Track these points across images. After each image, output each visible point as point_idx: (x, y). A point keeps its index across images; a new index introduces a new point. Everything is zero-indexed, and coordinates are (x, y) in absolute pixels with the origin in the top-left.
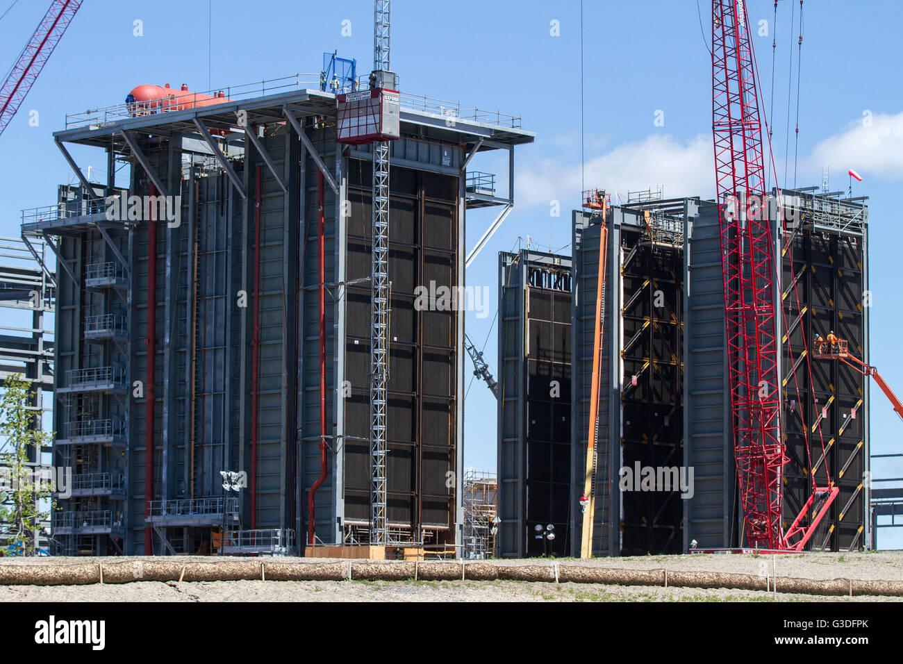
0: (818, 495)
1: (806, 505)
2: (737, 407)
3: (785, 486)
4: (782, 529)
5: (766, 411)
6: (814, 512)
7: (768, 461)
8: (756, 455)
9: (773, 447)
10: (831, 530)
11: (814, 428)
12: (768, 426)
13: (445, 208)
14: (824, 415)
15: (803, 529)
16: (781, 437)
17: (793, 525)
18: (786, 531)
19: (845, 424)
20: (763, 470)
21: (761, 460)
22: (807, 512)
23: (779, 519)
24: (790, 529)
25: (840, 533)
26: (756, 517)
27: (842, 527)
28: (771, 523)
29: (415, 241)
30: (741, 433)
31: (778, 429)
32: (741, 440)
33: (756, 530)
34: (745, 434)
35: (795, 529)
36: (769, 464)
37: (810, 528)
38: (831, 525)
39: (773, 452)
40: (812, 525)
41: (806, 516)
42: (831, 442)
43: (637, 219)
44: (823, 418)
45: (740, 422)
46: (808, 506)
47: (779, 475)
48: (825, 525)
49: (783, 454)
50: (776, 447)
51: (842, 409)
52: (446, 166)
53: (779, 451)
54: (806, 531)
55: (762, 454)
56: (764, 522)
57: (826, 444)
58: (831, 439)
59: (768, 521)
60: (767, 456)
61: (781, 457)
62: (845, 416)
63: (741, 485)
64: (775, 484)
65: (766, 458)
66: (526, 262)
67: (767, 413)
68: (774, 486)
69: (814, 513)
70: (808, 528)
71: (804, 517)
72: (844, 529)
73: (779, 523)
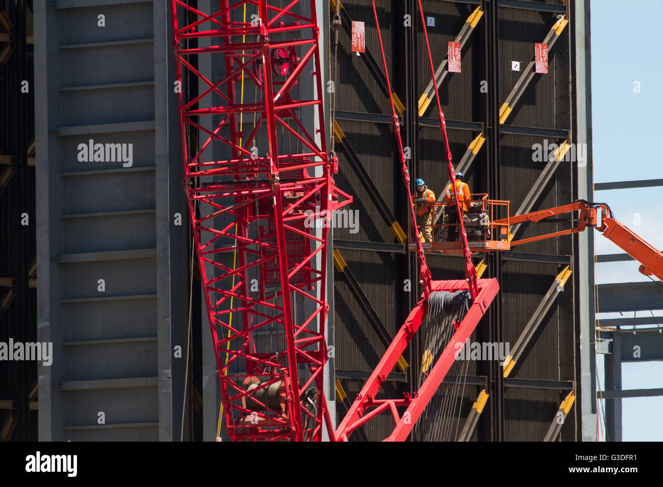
0: (436, 304)
1: (401, 333)
2: (194, 43)
3: (339, 276)
4: (331, 406)
5: (279, 54)
6: (427, 353)
7: (285, 202)
8: (251, 185)
9: (301, 161)
10: (480, 405)
11: (424, 103)
12: (285, 99)
14: (455, 65)
15: (392, 402)
16: (322, 131)
17: (363, 393)
18: (341, 412)
19: (518, 89)
20: (272, 232)
21: (265, 201)
22: (405, 354)
23: (321, 373)
24: (356, 404)
25: (508, 416)
26: (252, 369)
27: (511, 396)
28: (295, 387)
30: (205, 121)
31: (316, 107)
32: (206, 141)
33: (252, 407)
34: (216, 123)
35: (368, 405)
36: (290, 210)
37: (414, 403)
38: (479, 392)
39: (299, 176)
40: (421, 391)
41: (404, 365)
42: (476, 145)
44: (450, 75)
45: (203, 87)
46: (409, 336)
47: (319, 245)
48: (459, 390)
49: (331, 180)
50: (309, 161)
51: (508, 46)
53: (319, 172)
54: (402, 410)
55: (268, 184)
56: (276, 386)
57: (460, 150)
58: (475, 135)
59: (289, 381)
60: (284, 187)
61: (324, 191)
62: (516, 66)
64: (308, 270)
65: (280, 194)
67: (280, 62)
68: (306, 277)
69: (428, 357)
70: (408, 403)
71: (397, 368)
72: (519, 402)
73: (320, 387)
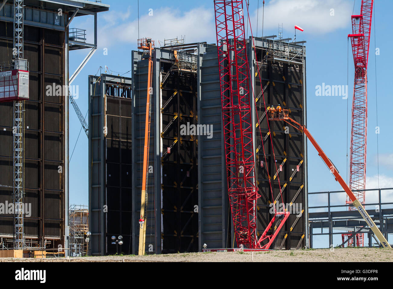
0: (277, 217)
1: (271, 222)
2: (229, 165)
3: (258, 211)
4: (257, 237)
5: (247, 167)
6: (275, 226)
7: (248, 197)
8: (241, 193)
9: (251, 188)
10: (286, 237)
11: (275, 177)
12: (248, 177)
13: (57, 50)
14: (281, 170)
15: (269, 236)
16: (255, 182)
17: (263, 234)
18: (259, 238)
19: (293, 174)
20: (245, 202)
21: (244, 196)
22: (271, 227)
23: (255, 230)
24: (262, 236)
25: (291, 239)
26: (241, 229)
28: (250, 233)
29: (39, 69)
30: (232, 180)
31: (254, 178)
32: (232, 184)
33: (241, 237)
34: (234, 181)
35: (264, 237)
36: (249, 198)
37: (273, 236)
38: (286, 234)
39: (250, 191)
40: (274, 234)
41: (271, 229)
42: (285, 185)
43: (170, 55)
44: (280, 171)
45: (231, 174)
46: (272, 223)
47: (254, 205)
48: (282, 234)
49: (257, 192)
50: (252, 188)
51: (291, 166)
52: (56, 25)
53: (254, 191)
54: (271, 238)
55: (245, 193)
56: (246, 233)
57: (282, 186)
58: (285, 183)
59: (248, 232)
60: (248, 194)
61: (256, 194)
62: (293, 170)
63: (232, 211)
64: (252, 210)
65: (247, 195)
66: (104, 81)
67: (247, 169)
68: (252, 212)
69: (276, 227)
70: (272, 236)
71: (270, 229)
72: (293, 236)
73: (255, 233)
